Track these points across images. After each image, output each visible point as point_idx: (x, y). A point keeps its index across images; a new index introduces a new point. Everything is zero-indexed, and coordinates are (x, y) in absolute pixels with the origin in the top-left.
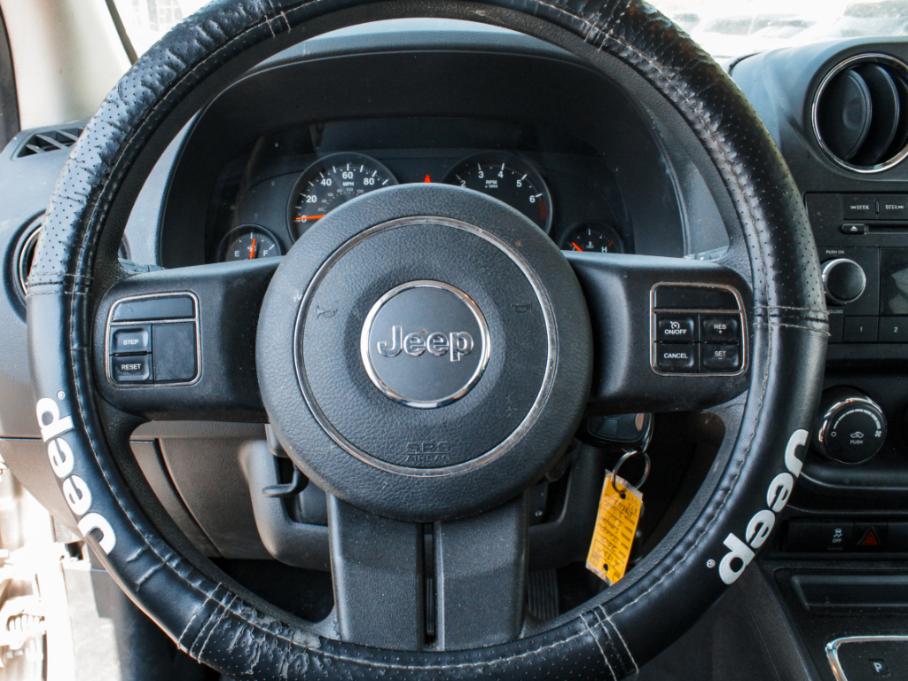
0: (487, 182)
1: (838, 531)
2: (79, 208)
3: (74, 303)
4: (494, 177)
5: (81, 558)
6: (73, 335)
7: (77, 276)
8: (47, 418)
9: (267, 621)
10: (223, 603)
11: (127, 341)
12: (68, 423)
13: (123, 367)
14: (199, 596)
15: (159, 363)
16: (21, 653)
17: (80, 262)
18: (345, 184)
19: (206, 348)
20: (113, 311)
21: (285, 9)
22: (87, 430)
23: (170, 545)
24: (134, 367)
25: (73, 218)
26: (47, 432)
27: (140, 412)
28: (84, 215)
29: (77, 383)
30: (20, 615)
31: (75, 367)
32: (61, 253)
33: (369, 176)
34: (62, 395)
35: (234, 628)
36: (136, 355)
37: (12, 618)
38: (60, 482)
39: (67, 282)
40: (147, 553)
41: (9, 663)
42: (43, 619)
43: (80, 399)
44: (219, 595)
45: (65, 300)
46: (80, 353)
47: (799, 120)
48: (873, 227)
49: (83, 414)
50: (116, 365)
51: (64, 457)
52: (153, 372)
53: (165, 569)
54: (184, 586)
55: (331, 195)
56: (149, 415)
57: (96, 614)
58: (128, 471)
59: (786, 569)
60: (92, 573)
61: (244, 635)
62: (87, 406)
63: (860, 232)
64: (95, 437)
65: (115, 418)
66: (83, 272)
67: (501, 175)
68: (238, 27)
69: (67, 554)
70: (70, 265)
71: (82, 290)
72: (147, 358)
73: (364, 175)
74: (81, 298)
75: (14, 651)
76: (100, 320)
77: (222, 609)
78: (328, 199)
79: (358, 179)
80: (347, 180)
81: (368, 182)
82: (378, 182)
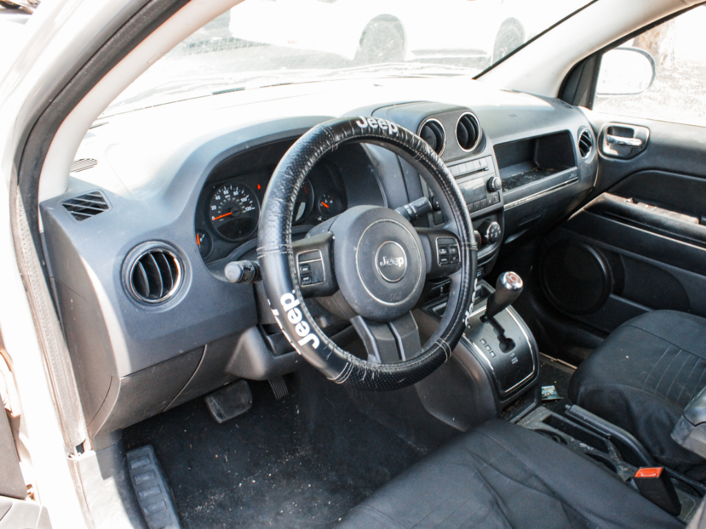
1: (442, 288)
18: (226, 197)
33: (235, 191)
55: (221, 204)
57: (101, 478)
73: (233, 191)
78: (221, 206)
79: (231, 193)
80: (227, 195)
81: (236, 193)
82: (240, 193)
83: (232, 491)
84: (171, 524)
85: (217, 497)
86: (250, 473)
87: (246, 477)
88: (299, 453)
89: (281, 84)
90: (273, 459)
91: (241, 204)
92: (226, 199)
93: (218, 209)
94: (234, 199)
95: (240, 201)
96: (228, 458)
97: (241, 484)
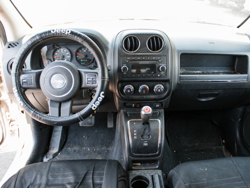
0: (84, 51)
1: (133, 105)
2: (17, 64)
3: (17, 76)
4: (85, 50)
5: (24, 113)
6: (17, 80)
7: (17, 73)
8: (14, 90)
9: (41, 113)
10: (36, 111)
11: (24, 81)
12: (17, 91)
13: (24, 84)
14: (33, 110)
15: (28, 83)
16: (14, 132)
17: (17, 71)
18: (61, 51)
19: (33, 81)
20: (22, 77)
21: (42, 39)
22: (19, 91)
23: (29, 105)
24: (25, 84)
25: (16, 66)
26: (14, 92)
27: (26, 89)
28: (18, 65)
29: (18, 86)
30: (14, 125)
31: (17, 84)
32: (15, 70)
33: (65, 50)
34: (16, 87)
35: (37, 114)
36: (25, 82)
37: (12, 125)
38: (16, 98)
39: (16, 74)
40: (27, 105)
41: (12, 133)
42: (18, 125)
43: (18, 88)
44: (35, 110)
45: (16, 76)
46: (18, 82)
47: (121, 45)
48: (130, 61)
49: (19, 90)
50: (22, 84)
51: (16, 94)
52: (27, 84)
53: (29, 107)
54: (31, 109)
55: (59, 53)
56: (27, 89)
57: (27, 123)
58: (25, 96)
59: (127, 111)
60: (26, 116)
61: (38, 115)
62: (19, 89)
63: (128, 62)
64: (20, 92)
65: (23, 90)
66: (18, 72)
67: (86, 49)
68: (36, 41)
69: (21, 113)
70: (16, 71)
71: (18, 75)
72: (26, 83)
73: (64, 50)
74: (18, 76)
75: (13, 131)
76: (20, 78)
77: (35, 112)
78: (59, 54)
79: (63, 50)
80: (62, 51)
81: (65, 51)
82: (67, 51)
83: (81, 149)
84: (56, 148)
85: (76, 148)
86: (90, 147)
87: (88, 147)
88: (109, 148)
89: (131, 19)
90: (100, 146)
91: (66, 55)
92: (61, 52)
93: (57, 55)
94: (64, 52)
95: (66, 54)
96: (87, 139)
97: (85, 148)
